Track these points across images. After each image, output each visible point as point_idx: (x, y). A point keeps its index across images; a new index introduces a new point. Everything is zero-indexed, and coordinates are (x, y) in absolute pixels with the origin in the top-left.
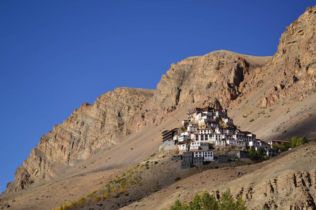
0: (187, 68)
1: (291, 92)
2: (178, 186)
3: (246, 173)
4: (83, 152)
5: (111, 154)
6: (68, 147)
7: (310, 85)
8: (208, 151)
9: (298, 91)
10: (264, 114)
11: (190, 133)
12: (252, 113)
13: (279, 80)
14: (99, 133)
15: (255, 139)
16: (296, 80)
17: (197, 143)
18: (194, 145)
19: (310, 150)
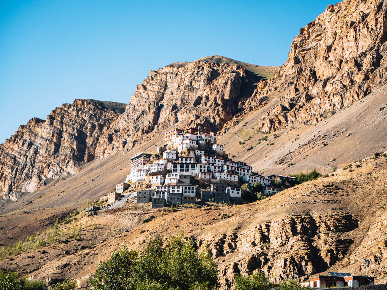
0: (170, 77)
1: (302, 114)
2: (143, 229)
3: (233, 215)
4: (30, 182)
5: (65, 185)
6: (10, 175)
7: (328, 105)
8: (189, 185)
9: (311, 112)
10: (267, 140)
11: (167, 161)
12: (252, 139)
13: (288, 97)
14: (52, 159)
15: (251, 172)
16: (309, 98)
17: (174, 175)
18: (171, 177)
19: (316, 188)
